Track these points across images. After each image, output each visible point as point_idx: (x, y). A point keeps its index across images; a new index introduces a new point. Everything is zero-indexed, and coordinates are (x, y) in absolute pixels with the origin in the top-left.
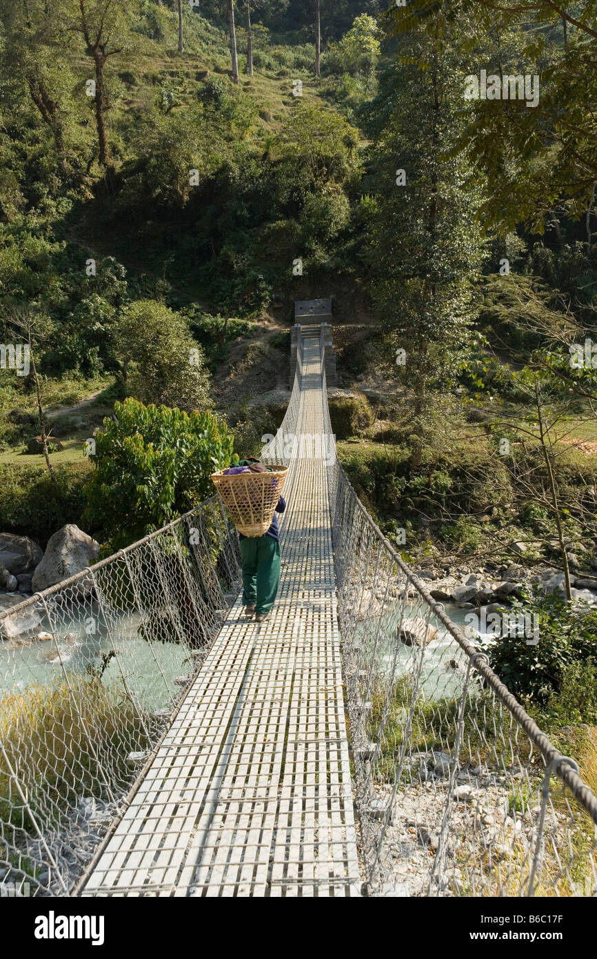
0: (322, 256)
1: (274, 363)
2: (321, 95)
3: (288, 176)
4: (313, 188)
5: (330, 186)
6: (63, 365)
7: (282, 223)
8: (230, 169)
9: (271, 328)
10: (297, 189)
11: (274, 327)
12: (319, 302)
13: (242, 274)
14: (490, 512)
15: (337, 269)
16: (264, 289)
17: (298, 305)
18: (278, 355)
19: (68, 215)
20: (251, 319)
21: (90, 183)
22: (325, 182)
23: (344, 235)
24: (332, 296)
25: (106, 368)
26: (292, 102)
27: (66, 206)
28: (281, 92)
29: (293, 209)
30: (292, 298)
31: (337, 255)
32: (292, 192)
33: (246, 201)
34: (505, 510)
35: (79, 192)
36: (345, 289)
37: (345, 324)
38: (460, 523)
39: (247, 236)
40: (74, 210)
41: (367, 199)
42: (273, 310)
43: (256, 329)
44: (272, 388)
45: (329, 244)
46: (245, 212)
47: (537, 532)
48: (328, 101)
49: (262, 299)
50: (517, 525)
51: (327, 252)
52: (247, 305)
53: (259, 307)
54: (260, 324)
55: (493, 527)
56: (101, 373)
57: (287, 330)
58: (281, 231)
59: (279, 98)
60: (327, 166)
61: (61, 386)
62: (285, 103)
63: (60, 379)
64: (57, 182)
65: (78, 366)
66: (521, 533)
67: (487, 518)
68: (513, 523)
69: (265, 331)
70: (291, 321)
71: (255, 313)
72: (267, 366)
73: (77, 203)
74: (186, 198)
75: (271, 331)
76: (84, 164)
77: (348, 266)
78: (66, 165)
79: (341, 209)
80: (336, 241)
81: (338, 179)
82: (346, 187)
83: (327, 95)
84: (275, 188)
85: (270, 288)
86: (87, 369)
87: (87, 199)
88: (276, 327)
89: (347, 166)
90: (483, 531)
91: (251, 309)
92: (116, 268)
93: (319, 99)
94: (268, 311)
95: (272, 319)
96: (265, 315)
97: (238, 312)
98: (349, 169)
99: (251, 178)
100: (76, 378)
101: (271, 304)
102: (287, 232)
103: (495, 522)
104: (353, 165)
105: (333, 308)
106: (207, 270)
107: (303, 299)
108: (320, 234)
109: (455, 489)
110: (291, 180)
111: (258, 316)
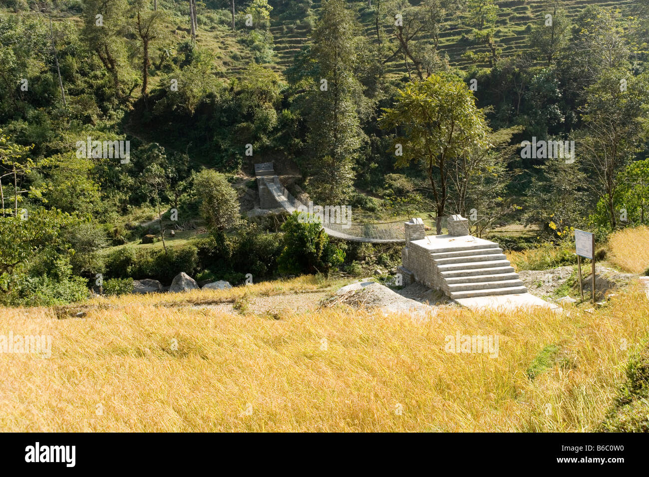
0: (266, 140)
1: (250, 196)
2: (238, 42)
3: (246, 100)
4: (258, 106)
5: (266, 105)
6: (140, 200)
7: (244, 124)
8: (215, 96)
9: (245, 178)
10: (251, 107)
11: (246, 178)
12: (267, 164)
13: (226, 150)
14: (365, 260)
15: (275, 147)
16: (239, 158)
17: (256, 166)
18: (252, 192)
19: (123, 119)
20: (234, 174)
21: (133, 102)
22: (264, 103)
23: (276, 129)
24: (273, 161)
25: (162, 201)
26: (223, 47)
27: (121, 115)
28: (216, 40)
29: (249, 117)
30: (252, 162)
31: (274, 140)
32: (248, 108)
33: (225, 113)
34: (371, 258)
35: (126, 106)
36: (279, 158)
37: (282, 175)
38: (353, 264)
39: (226, 131)
40: (125, 116)
41: (286, 111)
42: (244, 169)
43: (238, 179)
44: (252, 208)
45: (270, 134)
46: (225, 119)
47: (386, 266)
48: (244, 46)
49: (238, 163)
50: (378, 264)
51: (268, 138)
52: (231, 167)
53: (237, 167)
54: (238, 176)
55: (367, 266)
56: (160, 203)
57: (253, 179)
58: (244, 128)
59: (217, 45)
60: (264, 94)
61: (142, 211)
62: (220, 48)
63: (140, 207)
64: (116, 102)
65: (148, 200)
66: (379, 267)
67: (363, 262)
68: (375, 263)
69: (242, 179)
70: (253, 174)
71: (235, 170)
72: (247, 197)
73: (126, 112)
74: (193, 111)
75: (245, 180)
76: (128, 91)
77: (280, 145)
78: (120, 92)
79: (273, 116)
80: (272, 132)
81: (270, 101)
82: (274, 104)
83: (242, 42)
84: (240, 106)
85: (241, 157)
86: (153, 202)
87: (130, 110)
88: (247, 177)
89: (273, 93)
90: (362, 267)
91: (233, 169)
92: (160, 149)
93: (239, 45)
94: (241, 169)
95: (244, 173)
96: (241, 172)
97: (227, 170)
98: (275, 95)
99: (226, 101)
100: (148, 207)
101: (243, 166)
102: (248, 128)
103: (367, 263)
104: (276, 92)
105: (274, 167)
106: (206, 148)
107: (259, 163)
108: (265, 130)
109: (349, 250)
110: (248, 103)
111: (237, 172)
